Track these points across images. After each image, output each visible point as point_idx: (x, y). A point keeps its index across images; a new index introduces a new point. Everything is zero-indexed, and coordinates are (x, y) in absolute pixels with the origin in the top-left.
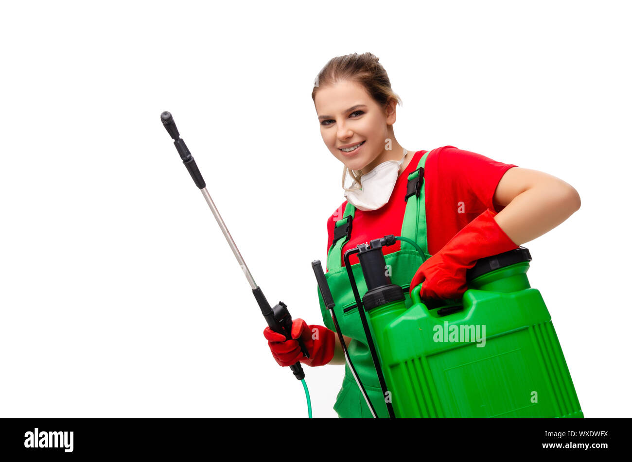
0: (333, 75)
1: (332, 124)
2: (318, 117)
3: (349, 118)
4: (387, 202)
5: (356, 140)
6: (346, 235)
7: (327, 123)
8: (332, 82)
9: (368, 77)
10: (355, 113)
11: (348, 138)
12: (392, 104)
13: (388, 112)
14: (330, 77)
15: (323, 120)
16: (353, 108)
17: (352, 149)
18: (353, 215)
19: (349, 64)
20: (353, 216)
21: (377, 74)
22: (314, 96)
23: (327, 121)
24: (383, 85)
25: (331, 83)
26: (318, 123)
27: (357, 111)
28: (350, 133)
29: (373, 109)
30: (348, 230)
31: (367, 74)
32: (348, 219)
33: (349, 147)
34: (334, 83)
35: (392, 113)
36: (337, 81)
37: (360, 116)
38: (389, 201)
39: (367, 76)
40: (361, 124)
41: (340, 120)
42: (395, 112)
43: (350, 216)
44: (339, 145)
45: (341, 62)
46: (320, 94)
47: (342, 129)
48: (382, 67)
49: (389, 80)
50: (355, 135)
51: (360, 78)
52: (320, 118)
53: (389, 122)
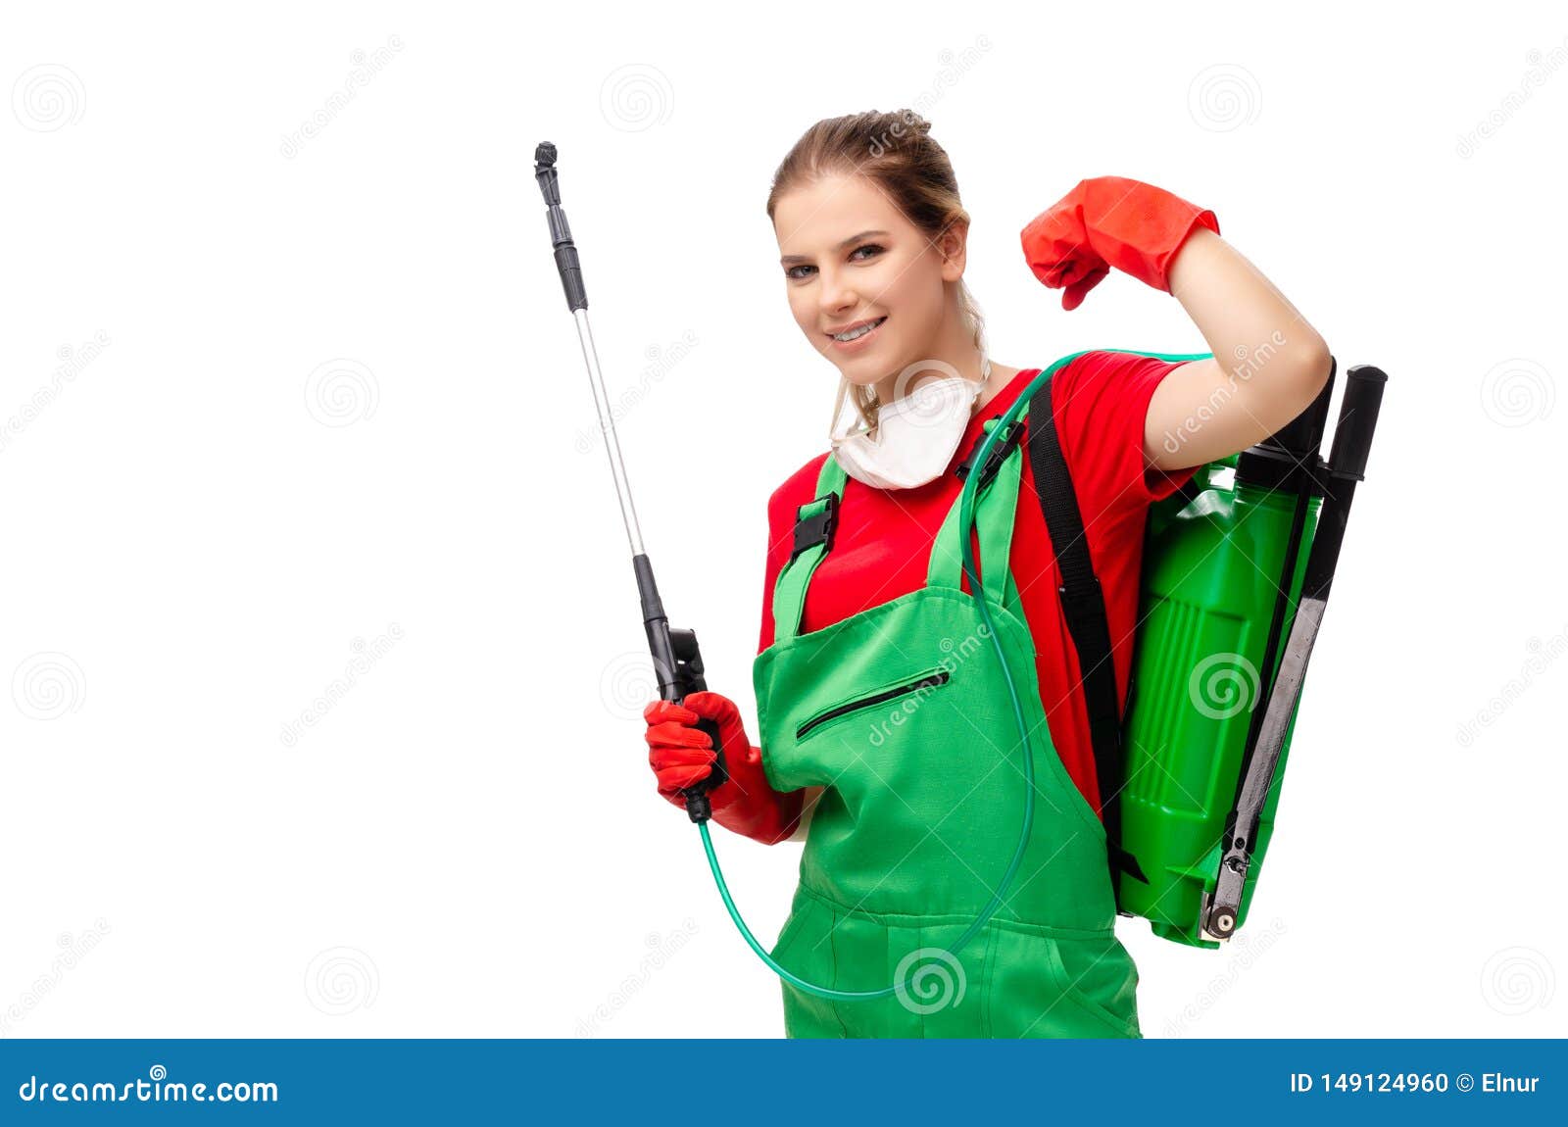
0: (813, 162)
1: (810, 277)
2: (779, 258)
3: (850, 261)
4: (941, 474)
5: (864, 314)
6: (823, 541)
7: (800, 274)
8: (812, 179)
9: (895, 167)
10: (862, 250)
11: (845, 309)
12: (956, 233)
13: (947, 251)
14: (807, 166)
15: (792, 265)
16: (856, 239)
17: (855, 334)
18: (840, 494)
19: (852, 133)
20: (840, 496)
21: (918, 158)
22: (771, 210)
23: (801, 269)
24: (932, 187)
25: (807, 179)
26: (780, 273)
27: (866, 247)
28: (849, 298)
29: (906, 240)
30: (829, 530)
31: (894, 160)
32: (828, 503)
33: (850, 330)
34: (815, 181)
35: (957, 253)
36: (822, 172)
37: (874, 259)
38: (946, 472)
39: (894, 165)
40: (876, 278)
41: (826, 265)
42: (963, 252)
43: (834, 496)
44: (827, 325)
45: (833, 132)
46: (785, 205)
47: (831, 286)
48: (935, 142)
49: (951, 173)
50: (862, 303)
51: (876, 168)
52: (785, 260)
53: (949, 273)
